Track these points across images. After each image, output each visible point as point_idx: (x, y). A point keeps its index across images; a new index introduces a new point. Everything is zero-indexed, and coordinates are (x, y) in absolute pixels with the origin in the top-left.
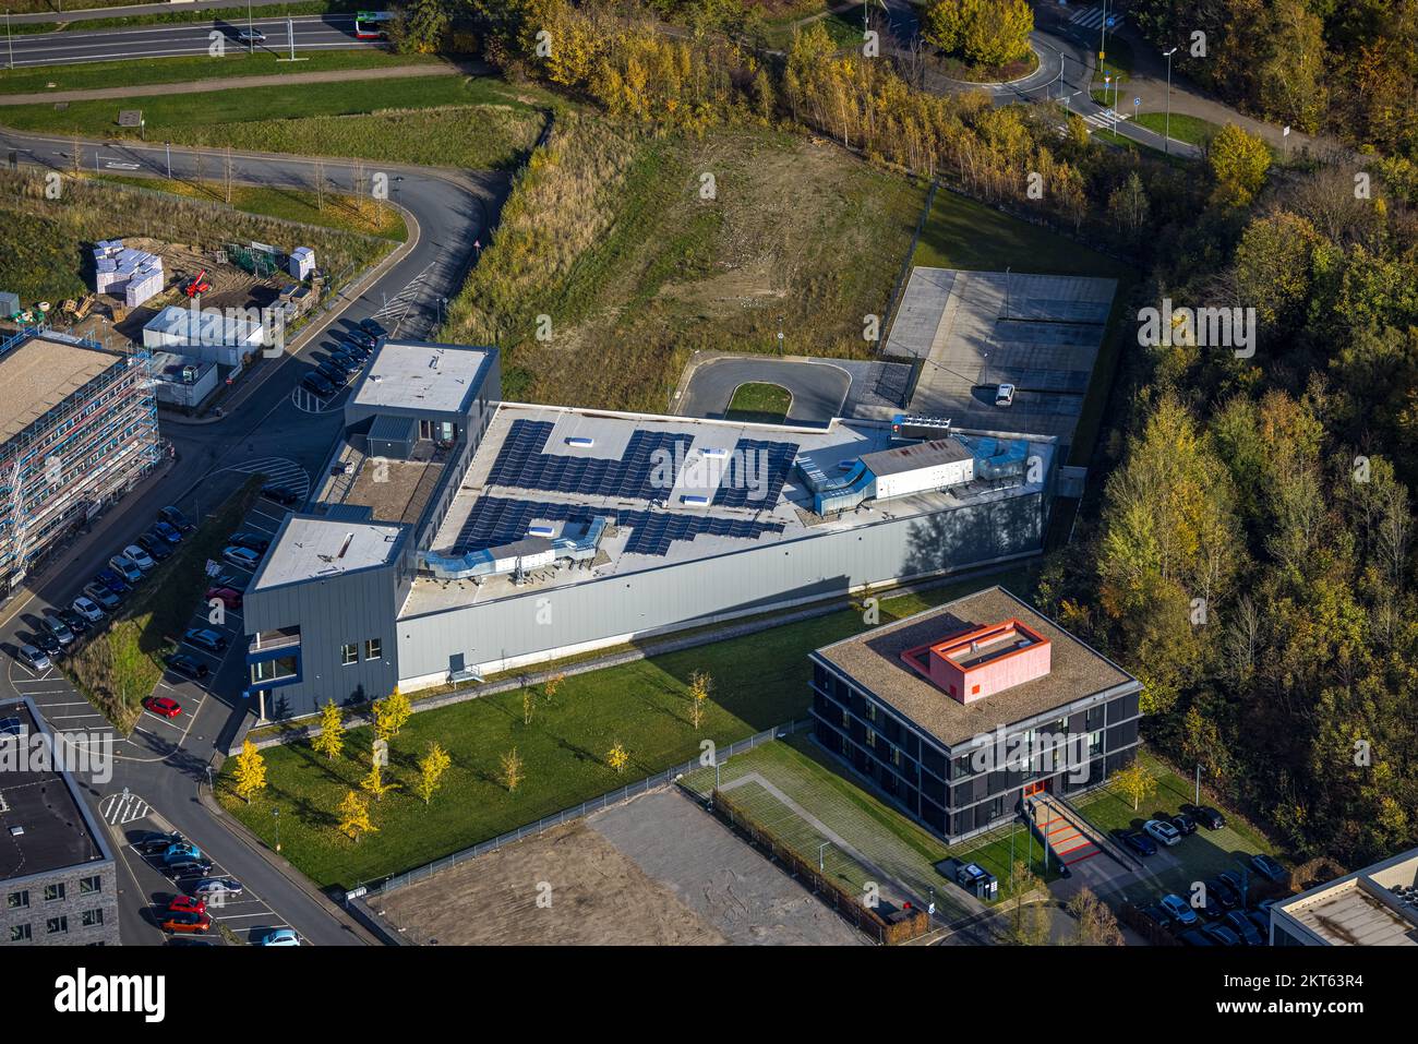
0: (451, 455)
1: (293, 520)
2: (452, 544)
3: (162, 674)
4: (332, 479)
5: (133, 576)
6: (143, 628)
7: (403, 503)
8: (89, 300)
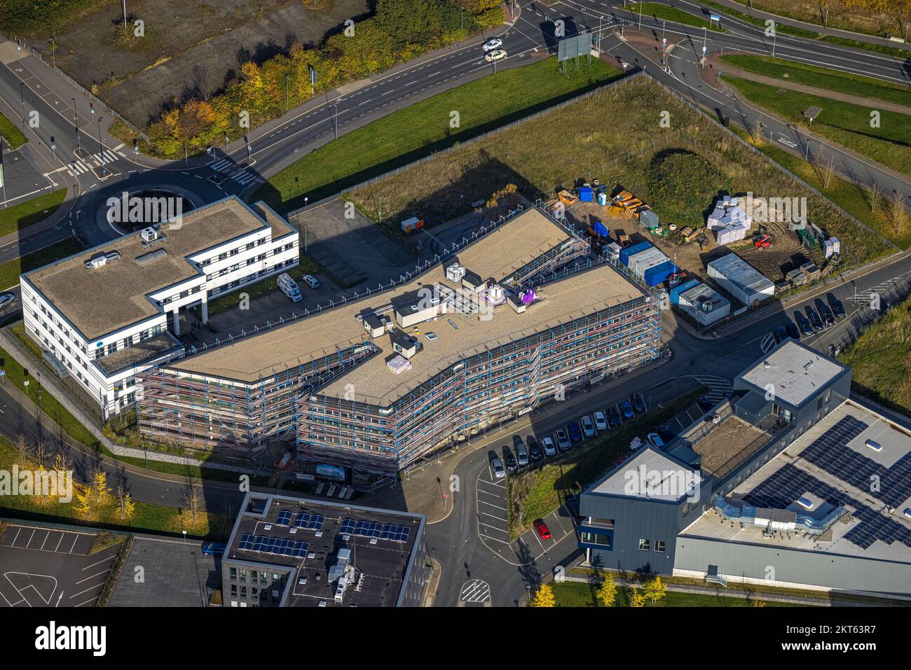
0: (781, 430)
1: (648, 449)
2: (748, 492)
3: (559, 507)
4: (703, 422)
5: (589, 433)
6: (564, 473)
7: (729, 456)
8: (700, 231)
